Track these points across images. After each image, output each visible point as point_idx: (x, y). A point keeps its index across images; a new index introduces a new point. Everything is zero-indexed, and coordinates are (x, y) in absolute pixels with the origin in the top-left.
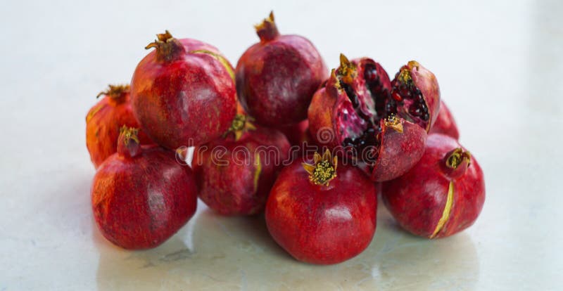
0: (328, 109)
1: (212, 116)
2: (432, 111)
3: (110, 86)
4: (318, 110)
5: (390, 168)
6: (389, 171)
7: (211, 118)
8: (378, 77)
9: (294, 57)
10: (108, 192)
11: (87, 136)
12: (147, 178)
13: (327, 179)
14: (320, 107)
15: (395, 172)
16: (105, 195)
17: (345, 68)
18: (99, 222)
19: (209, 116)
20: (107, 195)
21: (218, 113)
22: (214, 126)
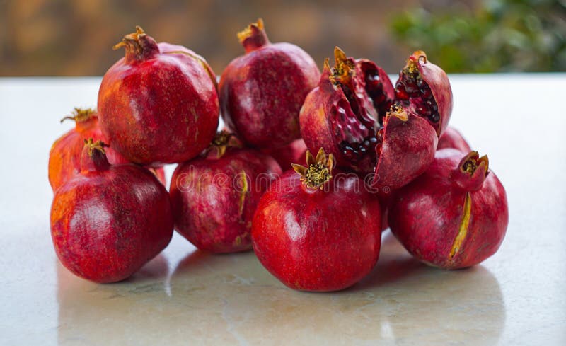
0: (322, 106)
1: (189, 121)
2: (442, 110)
3: (76, 109)
4: (310, 109)
5: (394, 168)
6: (393, 172)
7: (188, 123)
8: (381, 84)
9: (284, 61)
10: (69, 207)
11: (50, 167)
12: (113, 189)
13: (321, 181)
14: (313, 106)
15: (400, 173)
16: (65, 210)
17: (341, 65)
18: (58, 243)
19: (186, 120)
20: (67, 210)
21: (196, 118)
22: (192, 133)
